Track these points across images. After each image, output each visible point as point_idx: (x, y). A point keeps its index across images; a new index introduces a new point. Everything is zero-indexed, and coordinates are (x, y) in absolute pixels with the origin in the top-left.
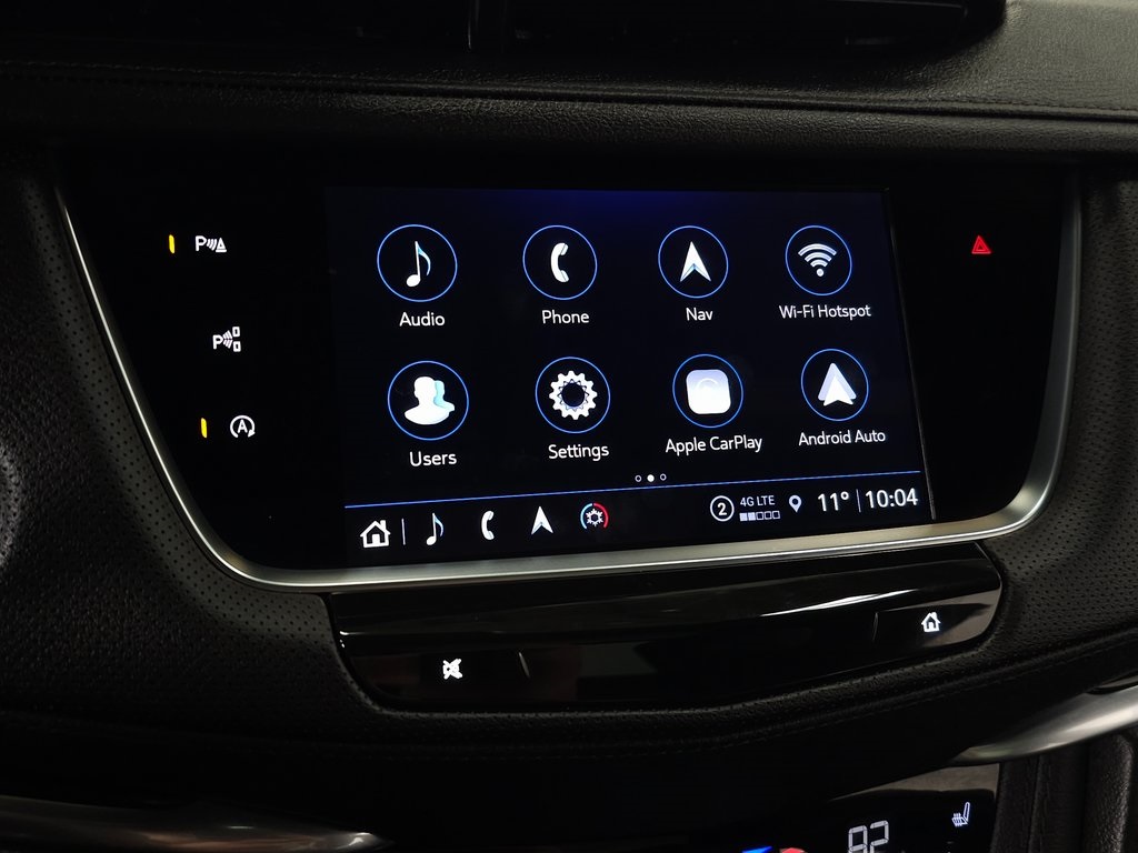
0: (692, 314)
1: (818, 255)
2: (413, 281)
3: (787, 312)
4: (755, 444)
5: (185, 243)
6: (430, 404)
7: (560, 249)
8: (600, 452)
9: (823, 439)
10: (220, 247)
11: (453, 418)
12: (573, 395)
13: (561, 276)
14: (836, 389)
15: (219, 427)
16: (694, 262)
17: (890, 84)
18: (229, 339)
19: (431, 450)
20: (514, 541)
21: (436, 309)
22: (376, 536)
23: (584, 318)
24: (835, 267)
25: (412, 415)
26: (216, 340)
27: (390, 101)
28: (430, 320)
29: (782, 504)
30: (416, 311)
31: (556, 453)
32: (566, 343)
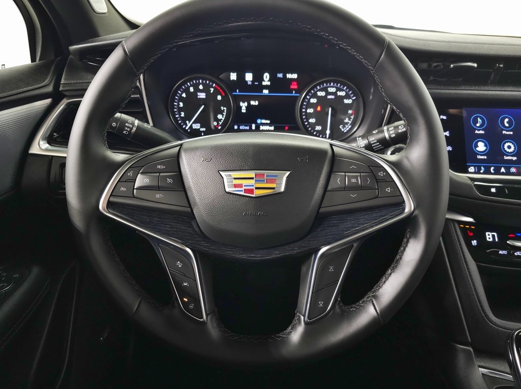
2: (478, 125)
6: (481, 147)
7: (507, 120)
8: (514, 158)
11: (486, 150)
12: (509, 147)
13: (507, 125)
19: (481, 155)
20: (497, 172)
21: (482, 130)
22: (472, 169)
23: (511, 133)
25: (477, 149)
28: (482, 132)
30: (479, 130)
31: (506, 158)
32: (508, 138)
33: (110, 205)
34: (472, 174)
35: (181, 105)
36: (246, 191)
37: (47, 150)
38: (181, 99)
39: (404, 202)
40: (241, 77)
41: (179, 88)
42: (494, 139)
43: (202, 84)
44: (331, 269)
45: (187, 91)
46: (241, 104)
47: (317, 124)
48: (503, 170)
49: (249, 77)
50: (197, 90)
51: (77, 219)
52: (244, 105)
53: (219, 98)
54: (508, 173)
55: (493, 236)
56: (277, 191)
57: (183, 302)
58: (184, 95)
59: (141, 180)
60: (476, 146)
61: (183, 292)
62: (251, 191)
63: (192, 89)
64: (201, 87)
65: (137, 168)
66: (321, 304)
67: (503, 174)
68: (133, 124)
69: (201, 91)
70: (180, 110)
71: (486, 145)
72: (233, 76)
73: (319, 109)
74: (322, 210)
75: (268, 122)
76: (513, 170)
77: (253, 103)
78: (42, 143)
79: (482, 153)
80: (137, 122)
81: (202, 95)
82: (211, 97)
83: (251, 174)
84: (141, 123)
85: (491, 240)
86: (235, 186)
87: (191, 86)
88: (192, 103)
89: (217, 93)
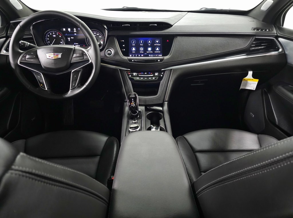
0: (149, 45)
1: (157, 41)
2: (133, 43)
3: (155, 45)
4: (152, 52)
5: (122, 41)
6: (134, 49)
7: (142, 41)
8: (143, 52)
9: (156, 52)
10: (123, 41)
12: (142, 49)
13: (142, 43)
14: (157, 49)
15: (123, 50)
16: (149, 42)
17: (161, 31)
18: (124, 46)
20: (138, 56)
22: (131, 56)
23: (143, 45)
24: (158, 42)
28: (134, 45)
29: (153, 55)
31: (140, 52)
32: (141, 46)
33: (21, 63)
34: (130, 57)
35: (48, 39)
36: (51, 58)
37: (5, 53)
38: (48, 37)
39: (89, 60)
40: (67, 30)
41: (46, 33)
42: (138, 47)
43: (54, 32)
44: (75, 76)
45: (49, 34)
46: (68, 38)
48: (139, 56)
49: (69, 30)
50: (52, 34)
51: (13, 66)
53: (60, 36)
54: (141, 56)
55: (136, 74)
56: (58, 58)
57: (41, 86)
58: (49, 36)
59: (27, 57)
60: (132, 49)
61: (41, 83)
62: (52, 58)
63: (51, 34)
64: (54, 33)
65: (26, 54)
66: (74, 85)
67: (139, 57)
68: (28, 44)
69: (54, 34)
70: (48, 41)
71: (135, 49)
72: (64, 29)
74: (71, 62)
75: (78, 44)
76: (142, 55)
77: (72, 38)
78: (4, 51)
79: (134, 51)
80: (29, 43)
81: (55, 36)
82: (57, 36)
83: (53, 54)
84: (30, 44)
86: (49, 57)
87: (50, 33)
88: (51, 38)
89: (59, 35)
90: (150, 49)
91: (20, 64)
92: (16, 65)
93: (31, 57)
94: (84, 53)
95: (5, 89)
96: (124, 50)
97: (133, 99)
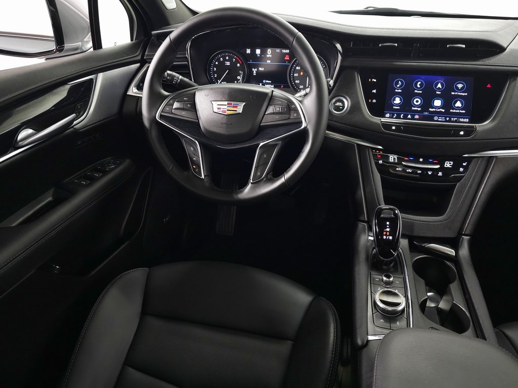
0: (437, 93)
1: (460, 86)
2: (398, 86)
3: (453, 93)
4: (443, 111)
5: (371, 80)
6: (397, 101)
7: (419, 83)
8: (419, 109)
9: (454, 111)
10: (375, 80)
11: (400, 103)
12: (417, 101)
13: (419, 86)
14: (458, 104)
15: (372, 101)
16: (439, 86)
18: (374, 91)
19: (396, 106)
20: (405, 118)
21: (400, 89)
22: (388, 115)
23: (421, 92)
24: (462, 88)
25: (395, 102)
26: (373, 91)
27: (399, 63)
28: (400, 91)
29: (445, 119)
30: (398, 89)
31: (413, 108)
32: (418, 95)
33: (161, 117)
34: (387, 119)
35: (215, 69)
37: (136, 93)
38: (215, 66)
39: (301, 122)
40: (253, 52)
41: (213, 58)
42: (408, 96)
43: (228, 56)
44: (265, 156)
45: (218, 60)
46: (253, 69)
47: (300, 84)
48: (409, 116)
49: (258, 51)
50: (225, 60)
52: (255, 70)
53: (238, 65)
54: (413, 118)
55: (394, 159)
56: (238, 112)
57: (193, 168)
58: (217, 63)
59: (176, 105)
60: (394, 100)
61: (194, 163)
62: (225, 112)
63: (221, 59)
64: (227, 58)
65: (174, 99)
66: (259, 174)
67: (409, 119)
68: (178, 78)
69: (227, 61)
70: (214, 72)
71: (401, 100)
72: (248, 51)
73: (302, 74)
74: (262, 124)
75: (270, 82)
76: (417, 117)
77: (260, 69)
78: (134, 88)
79: (397, 105)
80: (180, 77)
81: (228, 63)
82: (233, 64)
83: (226, 103)
84: (183, 78)
85: (392, 161)
86: (218, 109)
87: (221, 57)
88: (222, 68)
89: (237, 62)
90: (438, 103)
91: (160, 120)
92: (153, 120)
93: (182, 107)
94: (293, 106)
95: (127, 162)
96: (374, 101)
97: (388, 223)
